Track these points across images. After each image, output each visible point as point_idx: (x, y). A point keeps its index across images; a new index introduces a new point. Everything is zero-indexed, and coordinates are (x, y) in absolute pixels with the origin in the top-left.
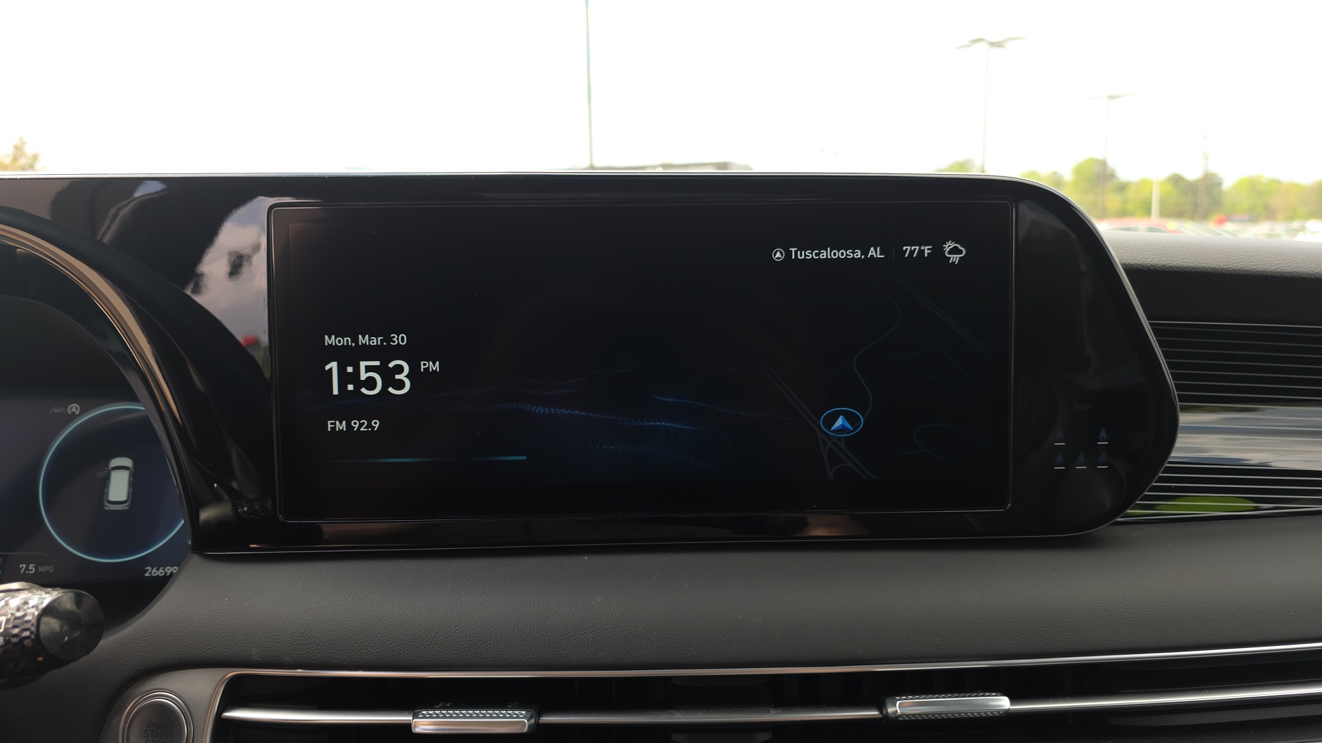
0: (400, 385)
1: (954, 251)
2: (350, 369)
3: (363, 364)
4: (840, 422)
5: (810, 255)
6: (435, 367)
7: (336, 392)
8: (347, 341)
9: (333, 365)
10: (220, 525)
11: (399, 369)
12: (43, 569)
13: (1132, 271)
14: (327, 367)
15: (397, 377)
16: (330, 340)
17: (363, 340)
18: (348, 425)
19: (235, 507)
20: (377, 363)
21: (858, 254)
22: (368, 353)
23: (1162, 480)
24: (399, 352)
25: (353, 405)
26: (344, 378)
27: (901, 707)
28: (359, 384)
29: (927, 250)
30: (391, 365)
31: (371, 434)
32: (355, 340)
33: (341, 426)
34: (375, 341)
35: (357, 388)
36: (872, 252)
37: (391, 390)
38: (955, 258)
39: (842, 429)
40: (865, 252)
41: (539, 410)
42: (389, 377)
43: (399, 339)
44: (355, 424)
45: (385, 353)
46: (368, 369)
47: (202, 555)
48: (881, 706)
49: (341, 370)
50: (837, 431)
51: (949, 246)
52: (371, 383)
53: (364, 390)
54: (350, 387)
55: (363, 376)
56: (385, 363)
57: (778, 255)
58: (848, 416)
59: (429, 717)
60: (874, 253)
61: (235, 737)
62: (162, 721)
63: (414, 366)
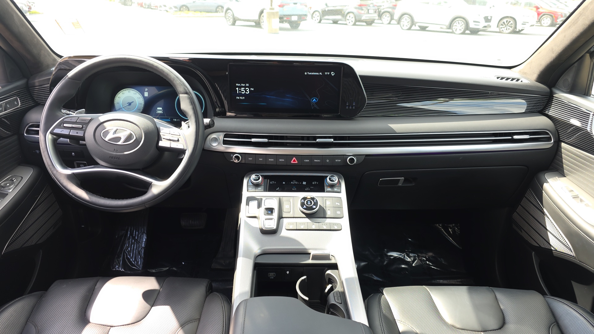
0: (247, 92)
1: (333, 74)
2: (240, 89)
3: (242, 88)
4: (314, 100)
5: (310, 74)
6: (253, 89)
7: (238, 93)
8: (239, 85)
9: (237, 89)
10: (218, 112)
11: (247, 89)
12: (178, 120)
13: (361, 76)
15: (247, 91)
16: (237, 85)
17: (242, 85)
18: (240, 98)
19: (219, 109)
20: (244, 88)
21: (318, 74)
22: (243, 87)
23: (363, 110)
24: (247, 87)
25: (241, 95)
26: (239, 91)
27: (318, 140)
28: (241, 92)
29: (329, 73)
30: (246, 89)
31: (243, 99)
33: (239, 98)
34: (244, 85)
36: (320, 73)
38: (333, 75)
39: (315, 101)
40: (319, 73)
41: (267, 96)
42: (246, 91)
43: (247, 85)
44: (241, 98)
45: (245, 87)
46: (243, 89)
47: (217, 117)
48: (316, 141)
50: (314, 101)
51: (332, 73)
52: (243, 91)
53: (242, 93)
54: (240, 92)
55: (242, 90)
56: (245, 89)
57: (306, 74)
58: (315, 99)
59: (253, 140)
60: (320, 74)
61: (225, 142)
62: (215, 140)
63: (250, 89)
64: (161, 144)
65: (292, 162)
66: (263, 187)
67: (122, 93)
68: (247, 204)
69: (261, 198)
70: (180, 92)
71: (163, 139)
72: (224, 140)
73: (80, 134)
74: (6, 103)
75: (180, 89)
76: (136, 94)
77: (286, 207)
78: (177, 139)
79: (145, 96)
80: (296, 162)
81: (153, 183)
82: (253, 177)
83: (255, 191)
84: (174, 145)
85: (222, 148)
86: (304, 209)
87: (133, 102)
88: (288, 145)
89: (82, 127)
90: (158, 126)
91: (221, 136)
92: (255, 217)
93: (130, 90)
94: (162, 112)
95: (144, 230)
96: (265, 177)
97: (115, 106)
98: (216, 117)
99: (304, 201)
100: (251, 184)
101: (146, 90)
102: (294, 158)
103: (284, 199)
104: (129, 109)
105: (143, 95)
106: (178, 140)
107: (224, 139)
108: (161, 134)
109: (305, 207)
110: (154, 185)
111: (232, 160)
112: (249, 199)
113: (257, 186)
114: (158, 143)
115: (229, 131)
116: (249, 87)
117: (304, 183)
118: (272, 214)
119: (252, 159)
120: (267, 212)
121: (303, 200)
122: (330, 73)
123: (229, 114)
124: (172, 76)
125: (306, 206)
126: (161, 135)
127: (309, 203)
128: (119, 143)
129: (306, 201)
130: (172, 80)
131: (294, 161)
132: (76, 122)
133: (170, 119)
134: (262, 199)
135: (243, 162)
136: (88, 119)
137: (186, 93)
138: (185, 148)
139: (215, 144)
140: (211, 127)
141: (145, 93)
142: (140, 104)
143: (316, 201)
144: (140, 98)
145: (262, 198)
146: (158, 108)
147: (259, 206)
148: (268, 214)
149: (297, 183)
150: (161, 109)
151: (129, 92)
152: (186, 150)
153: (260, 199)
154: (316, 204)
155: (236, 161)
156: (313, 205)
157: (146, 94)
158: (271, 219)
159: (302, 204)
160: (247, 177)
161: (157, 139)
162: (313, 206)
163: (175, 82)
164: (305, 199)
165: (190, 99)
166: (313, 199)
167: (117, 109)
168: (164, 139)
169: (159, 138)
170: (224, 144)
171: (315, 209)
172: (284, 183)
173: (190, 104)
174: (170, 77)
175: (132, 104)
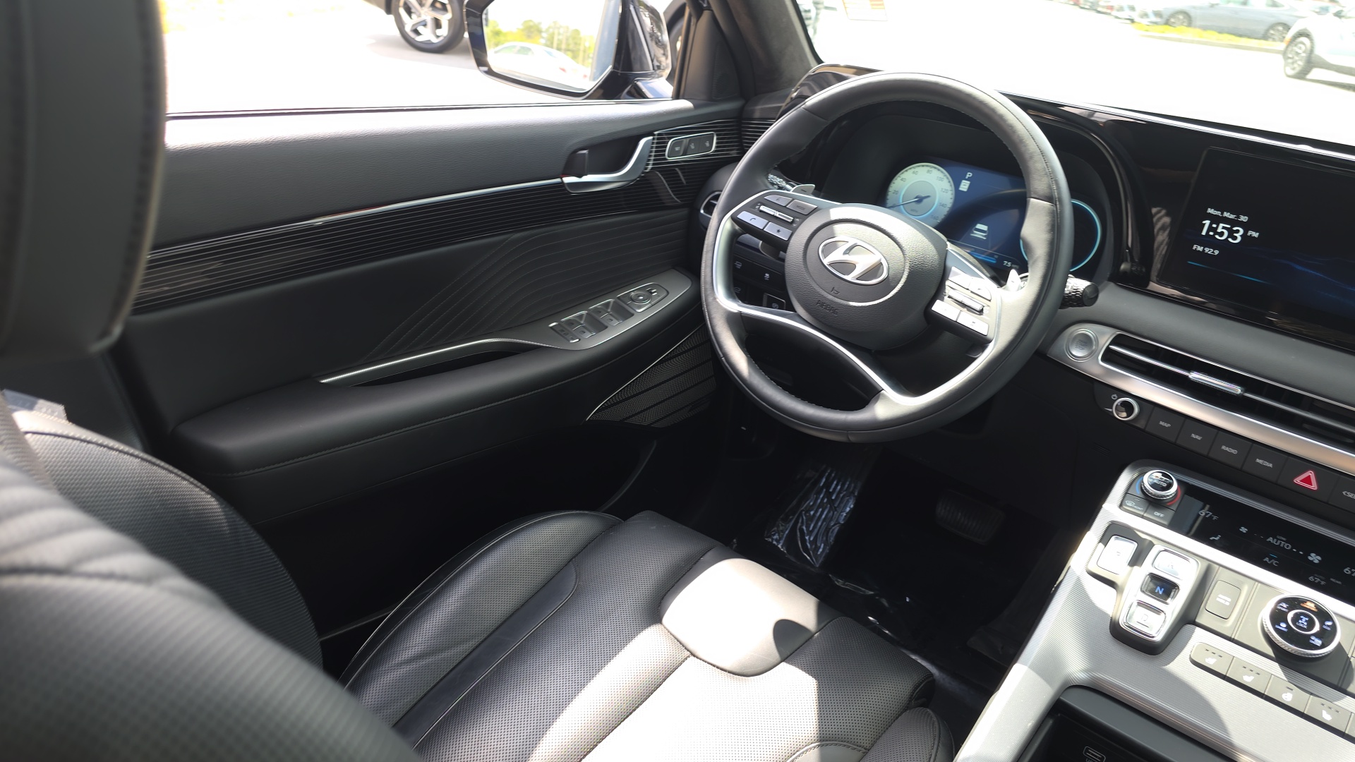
0: (1235, 238)
2: (1214, 226)
3: (1221, 225)
6: (1256, 235)
7: (1203, 234)
8: (1218, 213)
9: (1207, 223)
10: (1125, 272)
11: (1238, 231)
14: (1204, 222)
15: (1235, 235)
16: (1210, 211)
17: (1226, 214)
18: (1204, 249)
19: (1132, 266)
20: (1228, 226)
22: (1226, 220)
24: (1241, 224)
25: (1209, 241)
26: (1210, 229)
28: (1216, 233)
30: (1235, 229)
31: (1212, 256)
32: (1222, 214)
33: (1200, 249)
34: (1232, 217)
35: (1214, 235)
37: (1230, 240)
41: (1299, 268)
42: (1232, 234)
43: (1244, 219)
44: (1207, 250)
46: (1224, 228)
47: (1114, 282)
49: (1210, 225)
52: (1221, 234)
53: (1217, 237)
54: (1212, 233)
55: (1220, 230)
56: (1232, 227)
59: (1194, 376)
61: (1110, 357)
62: (1086, 341)
63: (1246, 232)
64: (939, 307)
65: (1298, 480)
66: (1170, 513)
67: (913, 170)
68: (1104, 539)
69: (1151, 542)
70: (1035, 193)
71: (946, 298)
72: (1108, 348)
73: (783, 234)
74: (691, 140)
75: (1038, 183)
76: (941, 179)
77: (1218, 598)
78: (978, 307)
79: (961, 189)
80: (1314, 486)
81: (883, 391)
82: (1153, 476)
83: (1143, 517)
84: (967, 320)
85: (1097, 368)
86: (1279, 632)
87: (928, 197)
88: (1306, 426)
89: (793, 220)
90: (949, 263)
91: (1104, 337)
92: (1111, 583)
93: (933, 169)
94: (985, 236)
95: (855, 487)
96: (1187, 489)
97: (889, 197)
98: (1112, 285)
99: (1290, 609)
100: (1139, 493)
101: (969, 175)
102: (1311, 474)
103: (1221, 575)
104: (912, 210)
105: (957, 184)
106: (981, 312)
107: (1112, 347)
108: (948, 283)
109: (1284, 629)
110: (885, 396)
111: (1110, 410)
112: (1116, 530)
113: (1153, 503)
114: (932, 302)
115: (1132, 329)
116: (1247, 226)
117: (1315, 558)
118: (1166, 600)
119: (1169, 425)
120: (1152, 585)
121: (1285, 605)
123: (1154, 286)
124: (1032, 147)
125: (1288, 627)
126: (947, 287)
127: (1303, 622)
128: (849, 278)
129: (1296, 614)
130: (1027, 156)
131: (1308, 481)
132: (785, 207)
133: (997, 259)
134: (1151, 545)
135: (1141, 424)
136: (811, 207)
137: (1049, 199)
138: (990, 336)
139: (1077, 352)
140: (1084, 305)
141: (964, 181)
142: (943, 206)
143: (1334, 627)
144: (946, 191)
145: (1154, 541)
146: (979, 226)
147: (1137, 560)
148: (1153, 593)
149: (1288, 546)
150: (985, 228)
151: (928, 171)
152: (990, 341)
153: (1147, 542)
154: (1327, 635)
155: (1122, 416)
156: (1313, 635)
157: (964, 186)
158: (1158, 611)
159: (1277, 617)
160: (1134, 468)
161: (933, 292)
162: (1313, 638)
163: (1031, 164)
164: (1294, 602)
165: (1054, 217)
166: (1323, 615)
167: (888, 205)
168: (949, 297)
169: (939, 293)
170: (1104, 359)
171: (1316, 648)
172: (1244, 530)
173: (1049, 228)
174: (1023, 149)
175: (925, 201)
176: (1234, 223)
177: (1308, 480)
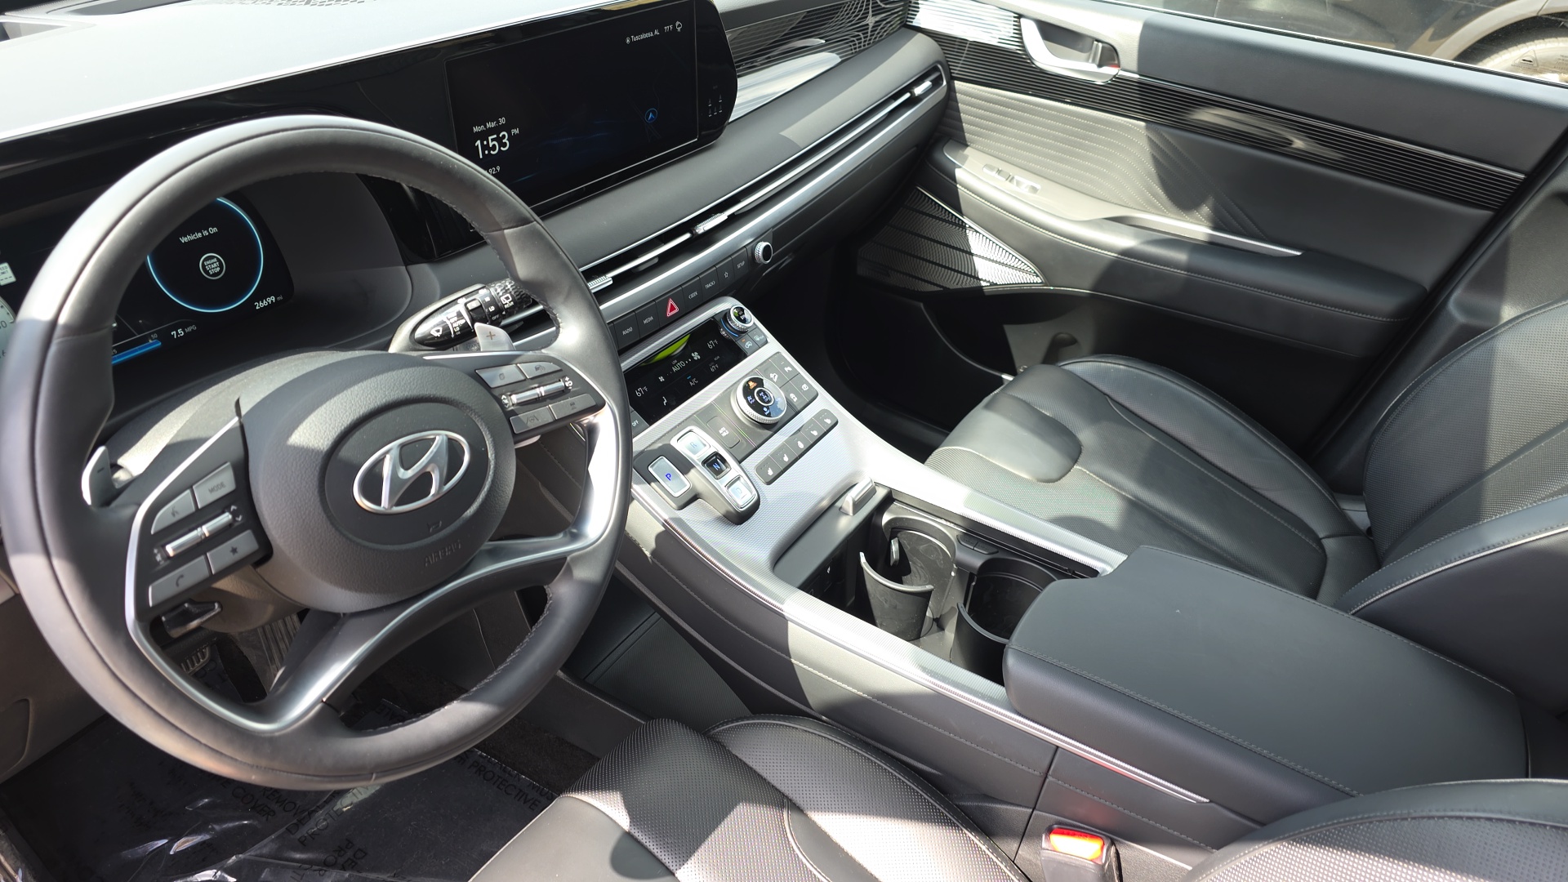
0: (505, 145)
1: (679, 26)
2: (485, 143)
3: (490, 138)
4: (651, 115)
6: (518, 131)
7: (480, 156)
8: (482, 128)
9: (478, 143)
12: (189, 330)
14: (476, 144)
15: (504, 141)
16: (476, 129)
17: (489, 125)
20: (495, 136)
21: (652, 34)
22: (492, 131)
24: (503, 128)
25: (489, 161)
26: (484, 147)
28: (490, 149)
29: (672, 28)
30: (501, 135)
32: (485, 126)
34: (494, 124)
35: (489, 152)
37: (502, 149)
38: (679, 30)
39: (652, 118)
40: (654, 33)
42: (499, 140)
43: (502, 121)
45: (498, 130)
46: (493, 140)
48: (696, 231)
49: (482, 143)
50: (650, 121)
51: (677, 24)
52: (494, 147)
53: (492, 152)
54: (487, 152)
55: (491, 144)
56: (498, 135)
57: (628, 41)
60: (656, 32)
63: (509, 134)
65: (669, 314)
69: (664, 445)
80: (678, 309)
86: (767, 416)
92: (694, 498)
99: (754, 398)
102: (671, 302)
109: (769, 412)
116: (509, 130)
117: (696, 356)
118: (727, 467)
120: (714, 468)
121: (749, 398)
122: (674, 27)
125: (768, 408)
128: (436, 493)
129: (758, 397)
131: (672, 310)
134: (669, 445)
145: (665, 440)
147: (682, 466)
148: (720, 472)
149: (683, 364)
153: (664, 448)
172: (662, 379)
176: (496, 130)
177: (672, 308)
